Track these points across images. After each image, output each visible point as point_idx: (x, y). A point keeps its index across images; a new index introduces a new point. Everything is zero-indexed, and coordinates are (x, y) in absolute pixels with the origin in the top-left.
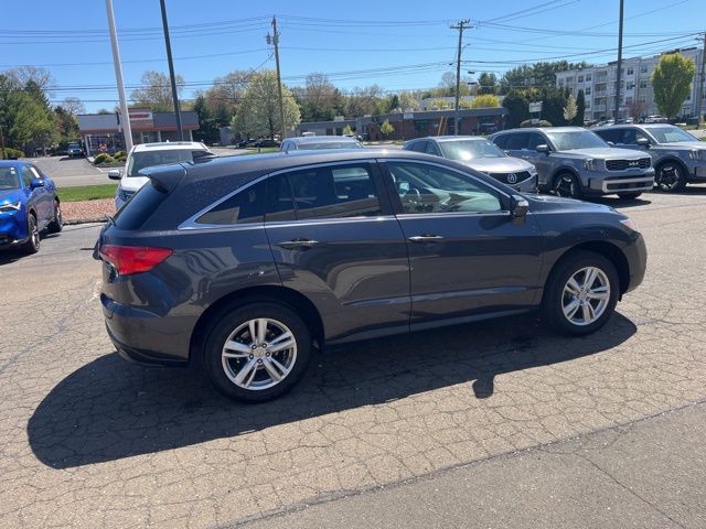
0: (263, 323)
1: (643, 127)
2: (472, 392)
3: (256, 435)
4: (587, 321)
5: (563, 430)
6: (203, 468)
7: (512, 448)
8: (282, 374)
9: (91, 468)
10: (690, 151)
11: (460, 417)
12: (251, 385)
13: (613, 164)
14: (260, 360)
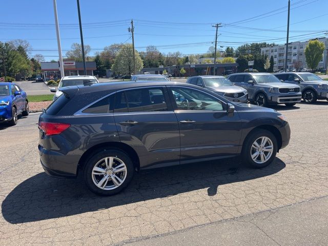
0: (111, 159)
1: (297, 74)
2: (207, 193)
3: (105, 211)
4: (263, 161)
5: (246, 211)
6: (79, 226)
7: (221, 219)
8: (119, 183)
9: (28, 224)
10: (319, 85)
11: (200, 204)
12: (105, 187)
13: (282, 90)
14: (110, 176)
